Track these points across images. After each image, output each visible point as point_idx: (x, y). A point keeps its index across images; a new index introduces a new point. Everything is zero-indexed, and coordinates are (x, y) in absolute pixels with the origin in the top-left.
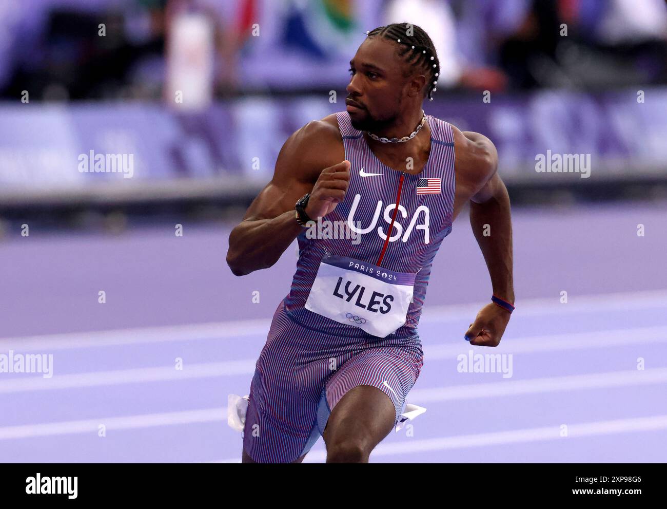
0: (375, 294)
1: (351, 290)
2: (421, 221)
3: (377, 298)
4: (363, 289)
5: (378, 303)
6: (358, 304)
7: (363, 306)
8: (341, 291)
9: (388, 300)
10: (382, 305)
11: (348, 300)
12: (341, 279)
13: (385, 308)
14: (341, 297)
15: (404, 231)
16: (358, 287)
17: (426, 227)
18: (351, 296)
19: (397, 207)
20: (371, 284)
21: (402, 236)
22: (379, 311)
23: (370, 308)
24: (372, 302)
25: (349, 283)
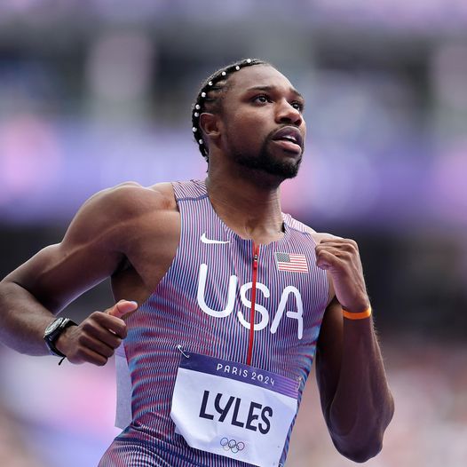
0: (254, 405)
1: (223, 405)
2: (291, 305)
3: (257, 411)
4: (239, 400)
5: (256, 417)
6: (235, 422)
7: (241, 425)
8: (210, 409)
9: (267, 413)
10: (260, 420)
11: (222, 419)
12: (206, 393)
13: (264, 427)
14: (211, 417)
15: (272, 317)
16: (232, 399)
17: (297, 315)
18: (224, 413)
19: (254, 285)
20: (247, 393)
21: (270, 325)
22: (258, 429)
23: (249, 426)
24: (251, 417)
25: (219, 396)
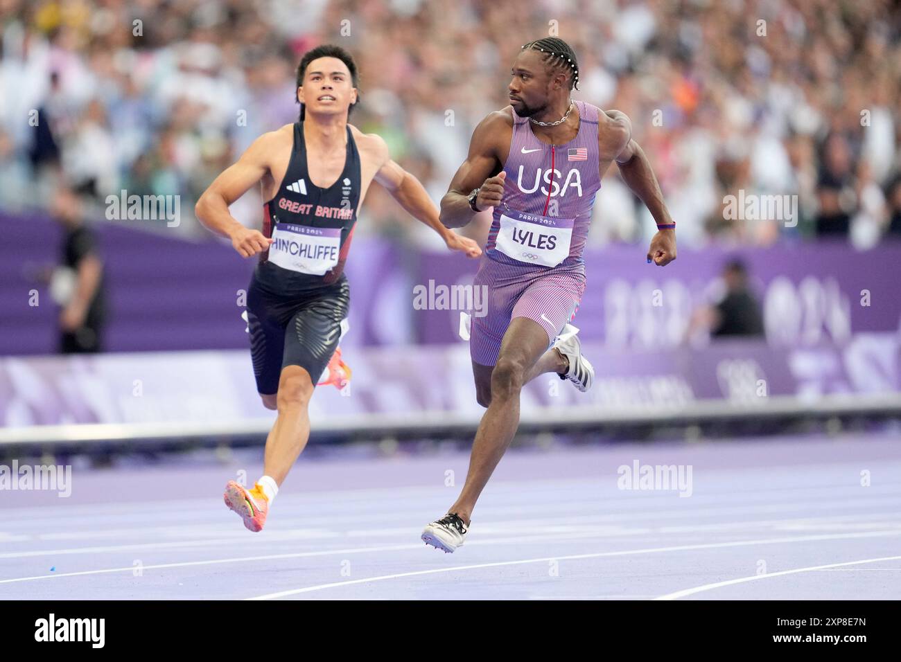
0: (541, 236)
1: (523, 236)
2: (574, 180)
3: (543, 239)
4: (532, 234)
5: (545, 242)
6: (530, 245)
7: (534, 246)
9: (552, 239)
10: (547, 243)
11: (522, 243)
12: (515, 229)
13: (551, 246)
14: (517, 241)
15: (561, 188)
16: (528, 233)
17: (578, 184)
18: (524, 240)
19: (553, 171)
20: (537, 230)
21: (560, 192)
22: (546, 248)
23: (539, 247)
24: (540, 242)
25: (521, 231)
